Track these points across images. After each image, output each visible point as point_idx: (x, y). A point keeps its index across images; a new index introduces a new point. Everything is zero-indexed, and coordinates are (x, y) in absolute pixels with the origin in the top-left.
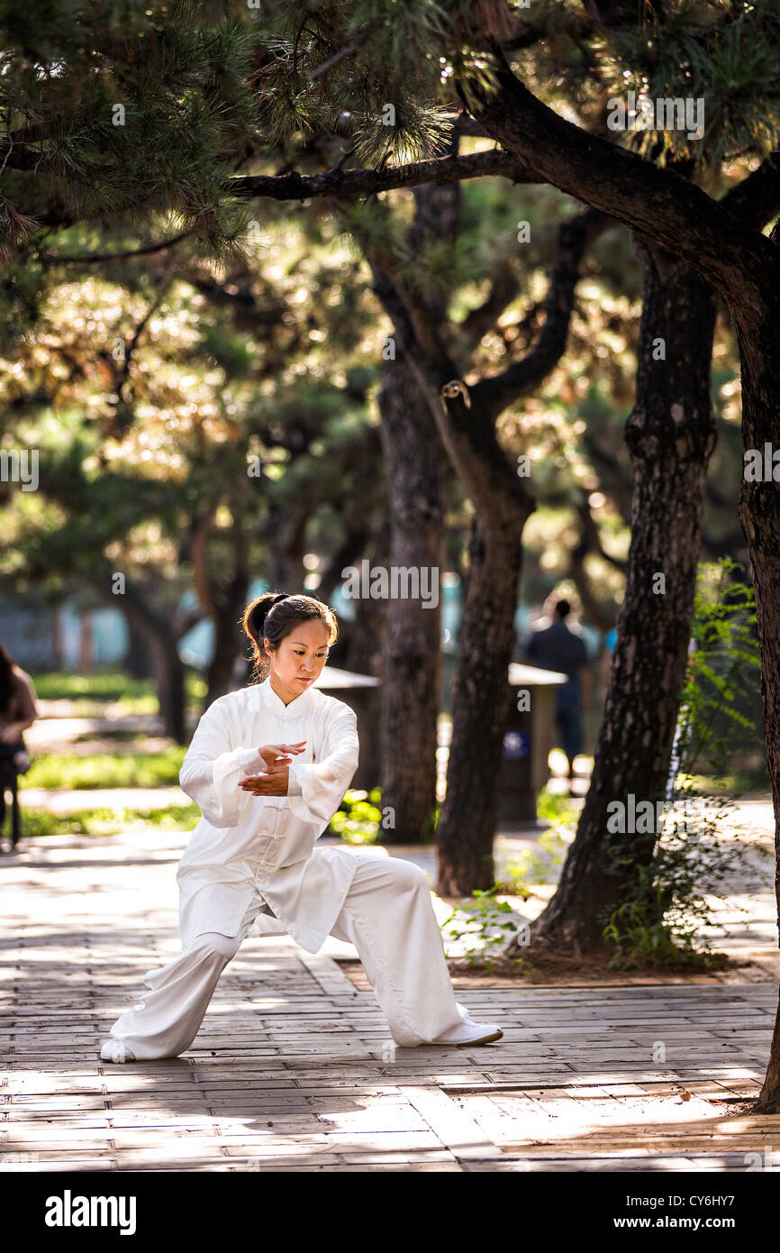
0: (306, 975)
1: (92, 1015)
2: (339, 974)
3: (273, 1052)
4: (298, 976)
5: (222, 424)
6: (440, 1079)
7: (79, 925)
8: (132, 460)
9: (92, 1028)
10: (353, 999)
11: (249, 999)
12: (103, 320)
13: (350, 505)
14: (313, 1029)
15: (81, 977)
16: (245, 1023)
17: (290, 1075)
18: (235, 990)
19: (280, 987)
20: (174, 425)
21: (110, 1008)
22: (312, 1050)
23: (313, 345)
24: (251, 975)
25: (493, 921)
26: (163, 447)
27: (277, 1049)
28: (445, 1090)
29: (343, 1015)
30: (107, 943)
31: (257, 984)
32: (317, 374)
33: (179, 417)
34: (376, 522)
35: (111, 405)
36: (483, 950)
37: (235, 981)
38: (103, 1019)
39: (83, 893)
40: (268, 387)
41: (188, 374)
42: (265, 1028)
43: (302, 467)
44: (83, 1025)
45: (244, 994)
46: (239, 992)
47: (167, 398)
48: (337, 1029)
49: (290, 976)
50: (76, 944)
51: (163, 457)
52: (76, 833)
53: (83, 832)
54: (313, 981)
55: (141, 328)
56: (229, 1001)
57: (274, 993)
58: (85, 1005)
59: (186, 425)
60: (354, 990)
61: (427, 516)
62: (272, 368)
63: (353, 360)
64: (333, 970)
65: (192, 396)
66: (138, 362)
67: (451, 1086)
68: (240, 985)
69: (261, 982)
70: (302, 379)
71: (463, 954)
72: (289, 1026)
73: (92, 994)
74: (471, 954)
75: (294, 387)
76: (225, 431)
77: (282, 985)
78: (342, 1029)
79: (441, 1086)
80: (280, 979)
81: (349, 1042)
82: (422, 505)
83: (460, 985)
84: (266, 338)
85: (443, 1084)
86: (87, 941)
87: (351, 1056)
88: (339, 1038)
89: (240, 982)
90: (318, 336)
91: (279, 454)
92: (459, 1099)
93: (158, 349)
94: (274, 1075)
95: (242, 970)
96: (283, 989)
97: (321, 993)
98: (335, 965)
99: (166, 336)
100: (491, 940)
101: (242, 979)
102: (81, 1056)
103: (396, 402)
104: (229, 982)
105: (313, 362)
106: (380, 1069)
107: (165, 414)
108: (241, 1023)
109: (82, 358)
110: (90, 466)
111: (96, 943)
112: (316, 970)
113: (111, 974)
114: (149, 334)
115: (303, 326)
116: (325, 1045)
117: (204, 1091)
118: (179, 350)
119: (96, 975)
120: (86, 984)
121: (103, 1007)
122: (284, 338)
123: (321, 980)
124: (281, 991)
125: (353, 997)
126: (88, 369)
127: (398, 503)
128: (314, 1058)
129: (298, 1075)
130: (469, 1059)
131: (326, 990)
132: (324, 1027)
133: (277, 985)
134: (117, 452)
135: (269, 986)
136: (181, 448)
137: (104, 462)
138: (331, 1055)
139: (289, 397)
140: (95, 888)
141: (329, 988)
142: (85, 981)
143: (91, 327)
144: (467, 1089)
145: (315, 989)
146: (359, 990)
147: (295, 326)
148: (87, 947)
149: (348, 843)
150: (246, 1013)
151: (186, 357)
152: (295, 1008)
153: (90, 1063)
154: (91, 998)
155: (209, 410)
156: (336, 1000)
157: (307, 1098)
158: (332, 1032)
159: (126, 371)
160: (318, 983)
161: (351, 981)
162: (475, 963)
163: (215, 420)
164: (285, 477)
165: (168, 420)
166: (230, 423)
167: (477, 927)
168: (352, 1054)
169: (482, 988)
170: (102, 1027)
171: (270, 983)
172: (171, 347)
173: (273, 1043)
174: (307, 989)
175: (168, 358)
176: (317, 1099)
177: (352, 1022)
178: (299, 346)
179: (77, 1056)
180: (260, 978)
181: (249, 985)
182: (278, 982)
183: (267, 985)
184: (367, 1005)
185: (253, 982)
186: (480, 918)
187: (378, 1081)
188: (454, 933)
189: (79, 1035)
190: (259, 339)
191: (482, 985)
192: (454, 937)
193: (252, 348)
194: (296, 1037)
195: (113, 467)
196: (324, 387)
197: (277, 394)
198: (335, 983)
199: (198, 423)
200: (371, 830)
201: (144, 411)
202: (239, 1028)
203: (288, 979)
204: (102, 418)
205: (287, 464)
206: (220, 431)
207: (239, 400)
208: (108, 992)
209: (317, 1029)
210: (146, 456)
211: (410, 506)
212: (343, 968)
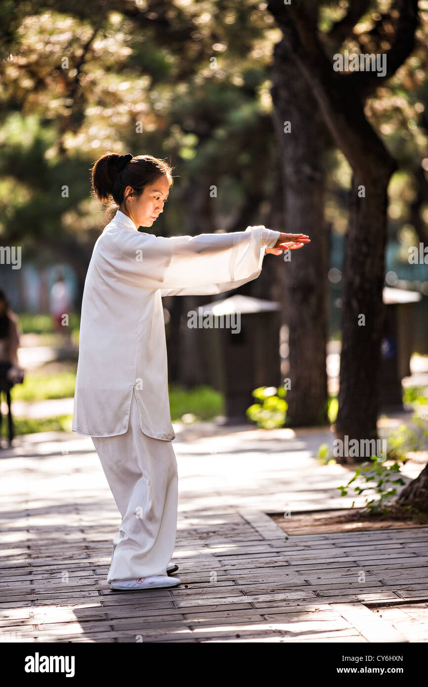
0: (247, 526)
1: (90, 563)
2: (272, 524)
3: (232, 583)
4: (241, 527)
5: (152, 118)
6: (361, 597)
7: (69, 498)
8: (85, 148)
9: (91, 573)
10: (285, 542)
11: (207, 545)
12: (59, 43)
13: (248, 176)
14: (259, 565)
15: (78, 536)
16: (207, 563)
17: (247, 599)
18: (195, 539)
19: (229, 536)
20: (115, 120)
21: (102, 557)
22: (260, 580)
23: (216, 54)
24: (205, 528)
25: (387, 478)
26: (108, 137)
27: (233, 581)
28: (366, 605)
29: (280, 554)
30: (92, 510)
31: (211, 534)
32: (220, 76)
33: (119, 114)
34: (269, 186)
35: (68, 107)
36: (381, 501)
37: (194, 533)
38: (98, 566)
39: (68, 474)
40: (182, 88)
41: (125, 81)
42: (222, 566)
43: (211, 148)
44: (84, 570)
45: (203, 542)
46: (198, 540)
47: (109, 99)
48: (277, 564)
49: (235, 527)
50: (69, 512)
51: (108, 144)
52: (56, 431)
53: (61, 430)
54: (252, 530)
55: (87, 47)
56: (192, 547)
57: (225, 540)
58: (83, 556)
59: (125, 119)
60: (285, 535)
61: (311, 179)
62: (186, 75)
63: (246, 65)
64: (267, 521)
65: (128, 97)
66: (86, 74)
67: (370, 602)
68: (199, 535)
69: (214, 532)
70: (210, 80)
71: (364, 505)
72: (240, 564)
73: (87, 548)
74: (370, 505)
75: (203, 87)
76: (155, 122)
77: (230, 534)
78: (281, 564)
79: (362, 602)
80: (228, 530)
81: (288, 573)
82: (307, 170)
83: (365, 528)
84: (179, 51)
85: (364, 601)
86: (77, 509)
87: (291, 583)
88: (280, 571)
89: (198, 533)
90: (220, 47)
91: (190, 140)
92: (378, 611)
93: (101, 63)
94: (236, 600)
95: (197, 525)
96: (231, 537)
97: (261, 538)
98: (267, 518)
99: (106, 52)
100: (385, 493)
101: (199, 531)
102: (86, 594)
103: (284, 94)
104: (189, 533)
105: (215, 67)
106: (314, 591)
107: (108, 112)
108: (204, 563)
109: (44, 72)
110: (51, 154)
111: (84, 510)
112: (255, 522)
113: (100, 532)
114: (93, 51)
115: (209, 41)
116: (269, 577)
117: (183, 614)
118: (117, 63)
119: (87, 534)
120: (82, 540)
121: (97, 556)
122: (193, 49)
123: (258, 529)
124: (230, 539)
125: (285, 540)
126: (49, 80)
127: (289, 170)
128: (263, 586)
129: (253, 599)
130: (380, 581)
131: (264, 536)
132: (267, 563)
133: (227, 535)
134: (72, 142)
135: (221, 535)
136: (121, 137)
137: (62, 150)
138: (276, 584)
139: (199, 95)
140: (77, 471)
141: (267, 535)
142: (80, 539)
143: (48, 48)
144: (383, 603)
145: (255, 536)
146: (289, 535)
147: (201, 41)
148: (78, 514)
149: (263, 428)
150: (206, 556)
151: (122, 68)
152: (244, 550)
153: (94, 598)
154: (87, 551)
155: (141, 107)
156: (272, 543)
157: (262, 615)
158: (274, 567)
159: (77, 80)
160: (257, 531)
161: (282, 528)
162: (375, 511)
163: (147, 114)
164: (197, 156)
165: (111, 117)
166: (158, 116)
167: (374, 484)
168: (291, 582)
169: (382, 529)
170: (99, 571)
171: (221, 533)
172: (111, 60)
173: (230, 577)
174: (249, 536)
175: (108, 69)
176: (270, 616)
177: (287, 558)
178: (204, 56)
179: (83, 593)
180: (213, 530)
181: (205, 535)
182: (228, 532)
183: (218, 534)
184: (297, 546)
185: (208, 533)
186: (376, 477)
187: (315, 601)
188: (357, 489)
189: (81, 578)
190: (174, 52)
191: (382, 527)
192: (358, 492)
193: (170, 59)
194: (246, 571)
195: (71, 153)
196: (225, 86)
197: (191, 93)
198: (270, 531)
199: (134, 117)
200: (280, 418)
201: (92, 111)
202: (202, 567)
203: (234, 529)
204: (60, 117)
205: (196, 147)
206: (150, 123)
207: (164, 98)
208: (99, 545)
209: (262, 565)
210: (95, 145)
211: (298, 172)
212: (275, 520)
